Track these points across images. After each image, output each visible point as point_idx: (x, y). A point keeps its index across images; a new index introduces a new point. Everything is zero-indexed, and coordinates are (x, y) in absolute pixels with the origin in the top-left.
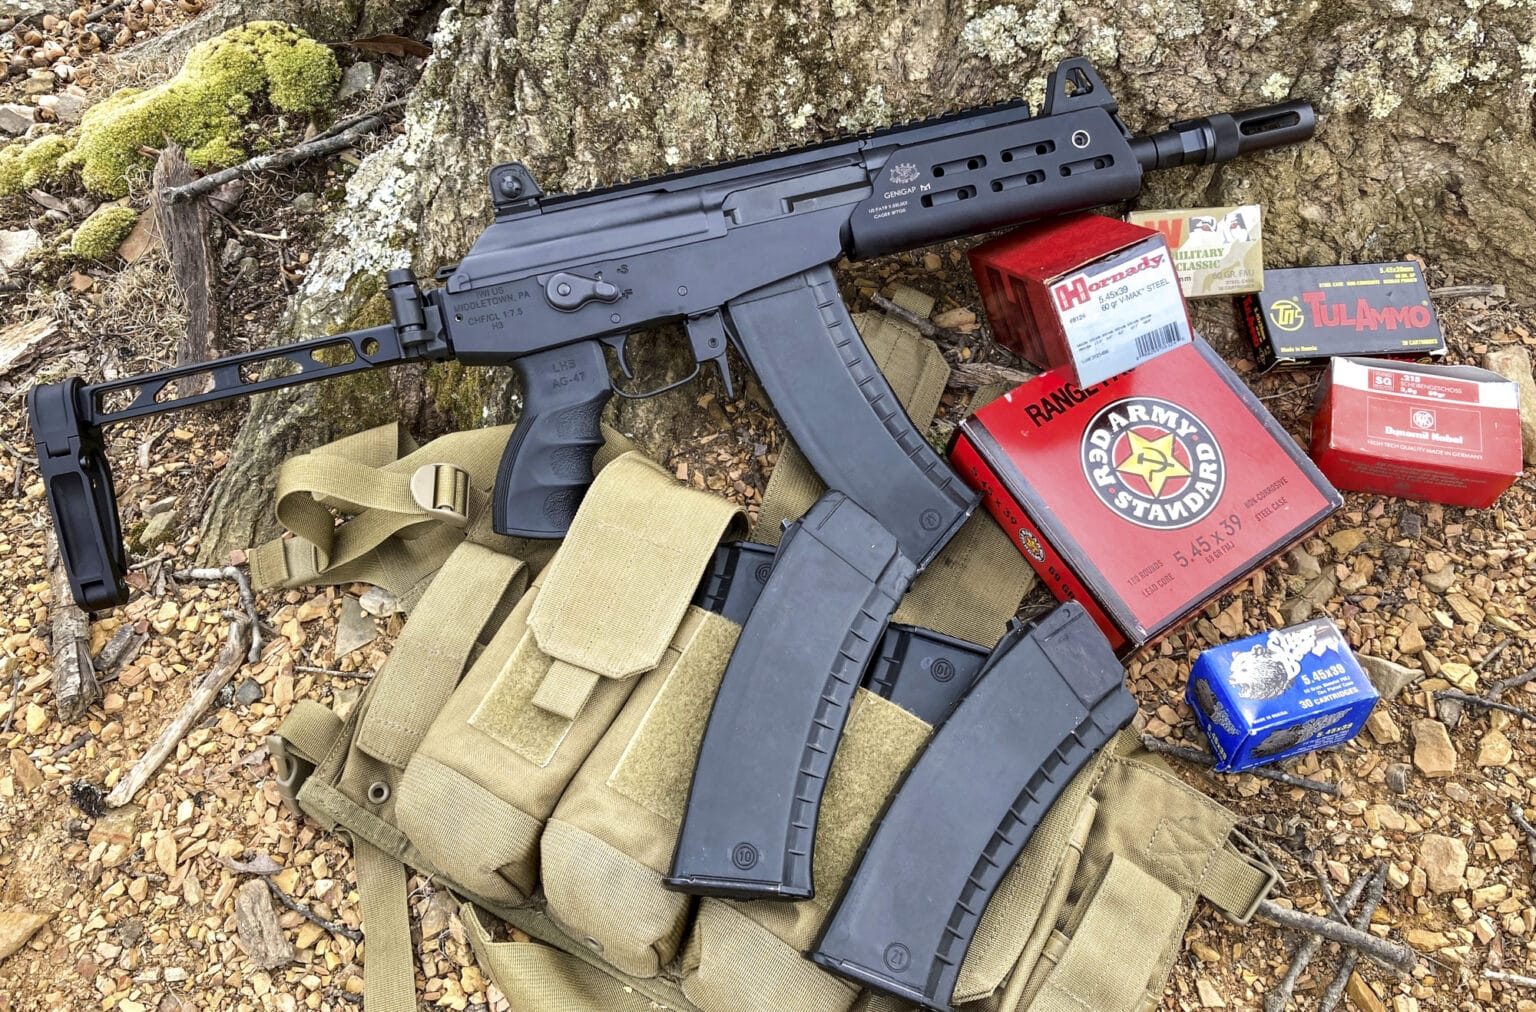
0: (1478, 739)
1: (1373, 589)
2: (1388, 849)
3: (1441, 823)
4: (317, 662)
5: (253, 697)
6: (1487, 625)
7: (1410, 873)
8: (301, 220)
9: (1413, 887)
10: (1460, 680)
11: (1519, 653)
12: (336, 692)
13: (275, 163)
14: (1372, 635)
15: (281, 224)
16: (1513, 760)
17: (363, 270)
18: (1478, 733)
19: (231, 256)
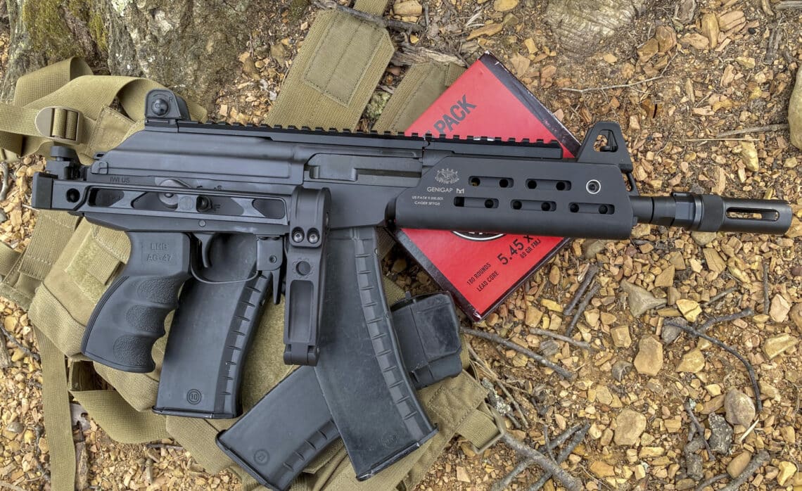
0: (685, 352)
1: (653, 238)
2: (595, 415)
3: (636, 404)
6: (726, 274)
7: (603, 432)
9: (602, 440)
10: (687, 313)
11: (740, 297)
14: (639, 271)
16: (703, 371)
18: (687, 348)
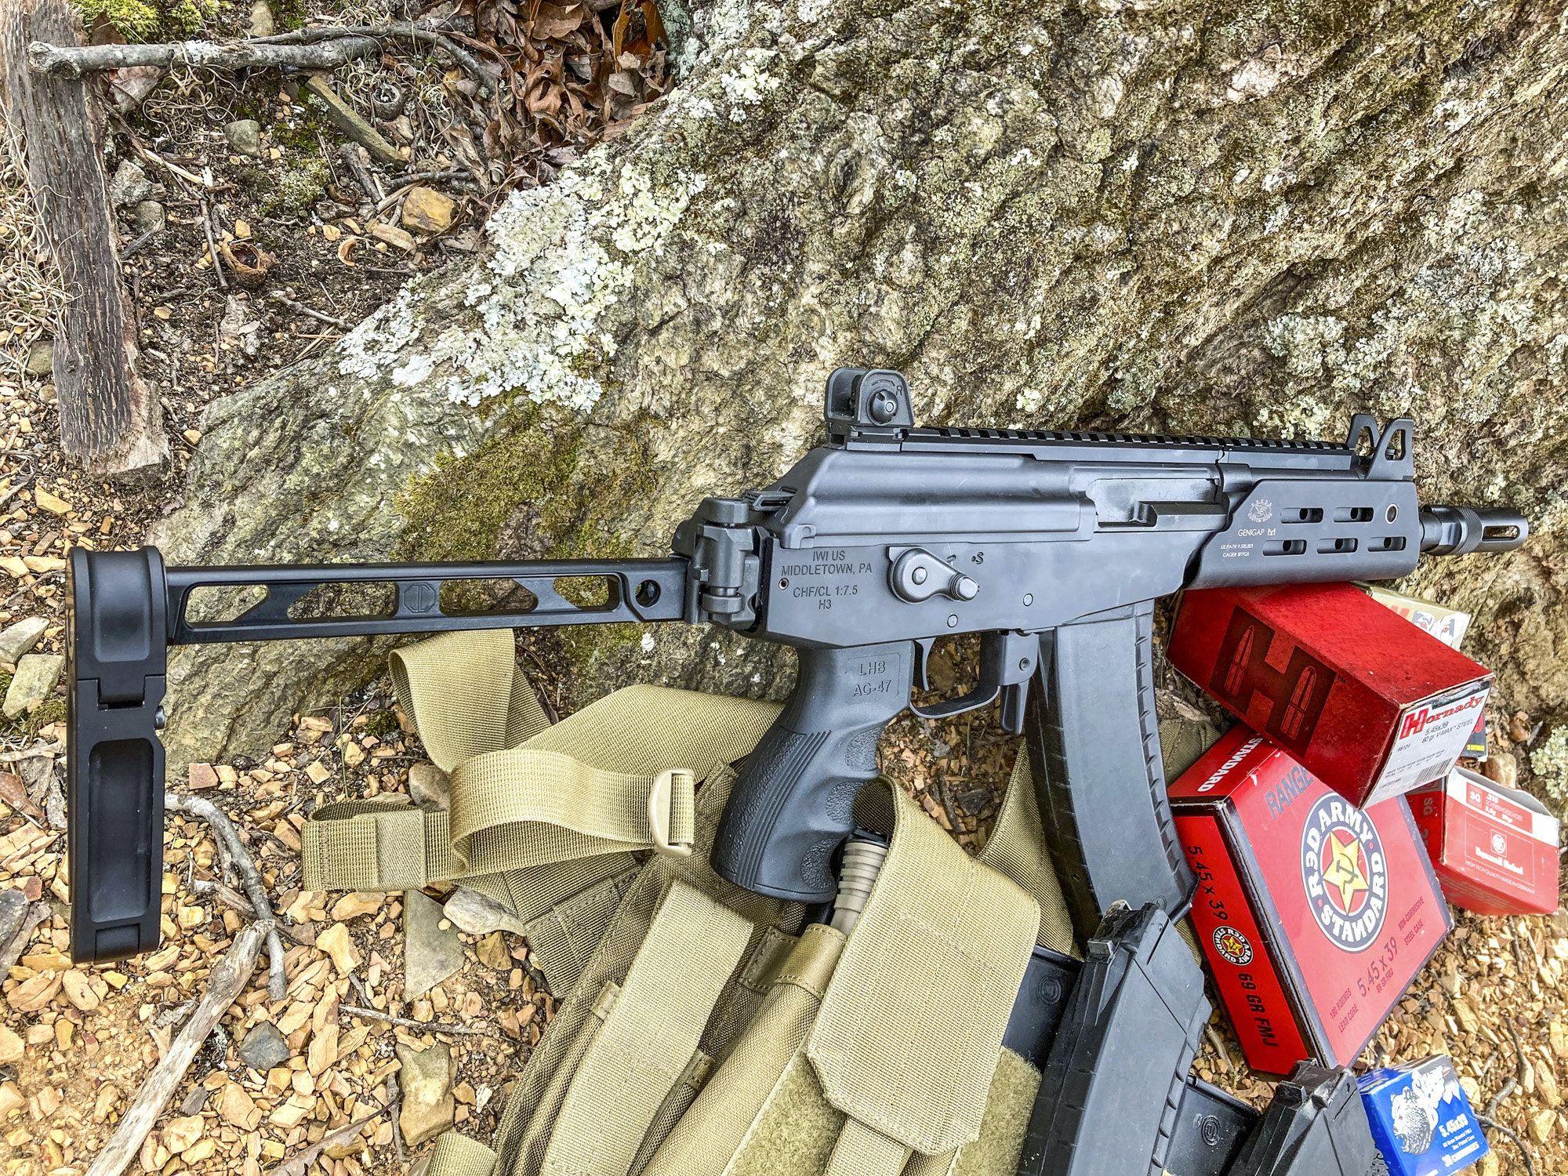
4: (379, 1002)
5: (275, 1058)
8: (235, 160)
12: (406, 1055)
13: (223, 62)
15: (203, 159)
17: (522, 390)
19: (128, 192)
